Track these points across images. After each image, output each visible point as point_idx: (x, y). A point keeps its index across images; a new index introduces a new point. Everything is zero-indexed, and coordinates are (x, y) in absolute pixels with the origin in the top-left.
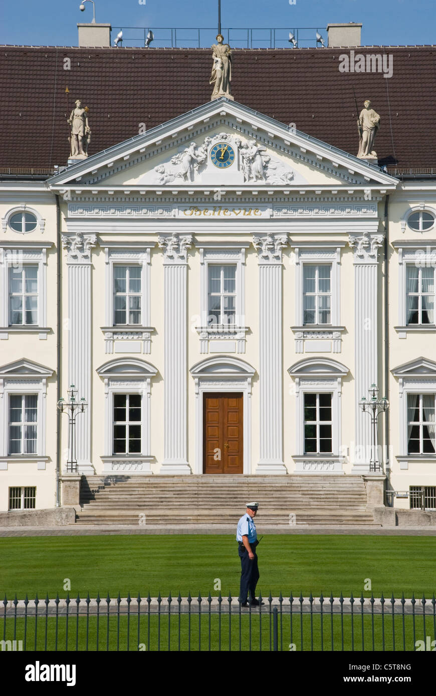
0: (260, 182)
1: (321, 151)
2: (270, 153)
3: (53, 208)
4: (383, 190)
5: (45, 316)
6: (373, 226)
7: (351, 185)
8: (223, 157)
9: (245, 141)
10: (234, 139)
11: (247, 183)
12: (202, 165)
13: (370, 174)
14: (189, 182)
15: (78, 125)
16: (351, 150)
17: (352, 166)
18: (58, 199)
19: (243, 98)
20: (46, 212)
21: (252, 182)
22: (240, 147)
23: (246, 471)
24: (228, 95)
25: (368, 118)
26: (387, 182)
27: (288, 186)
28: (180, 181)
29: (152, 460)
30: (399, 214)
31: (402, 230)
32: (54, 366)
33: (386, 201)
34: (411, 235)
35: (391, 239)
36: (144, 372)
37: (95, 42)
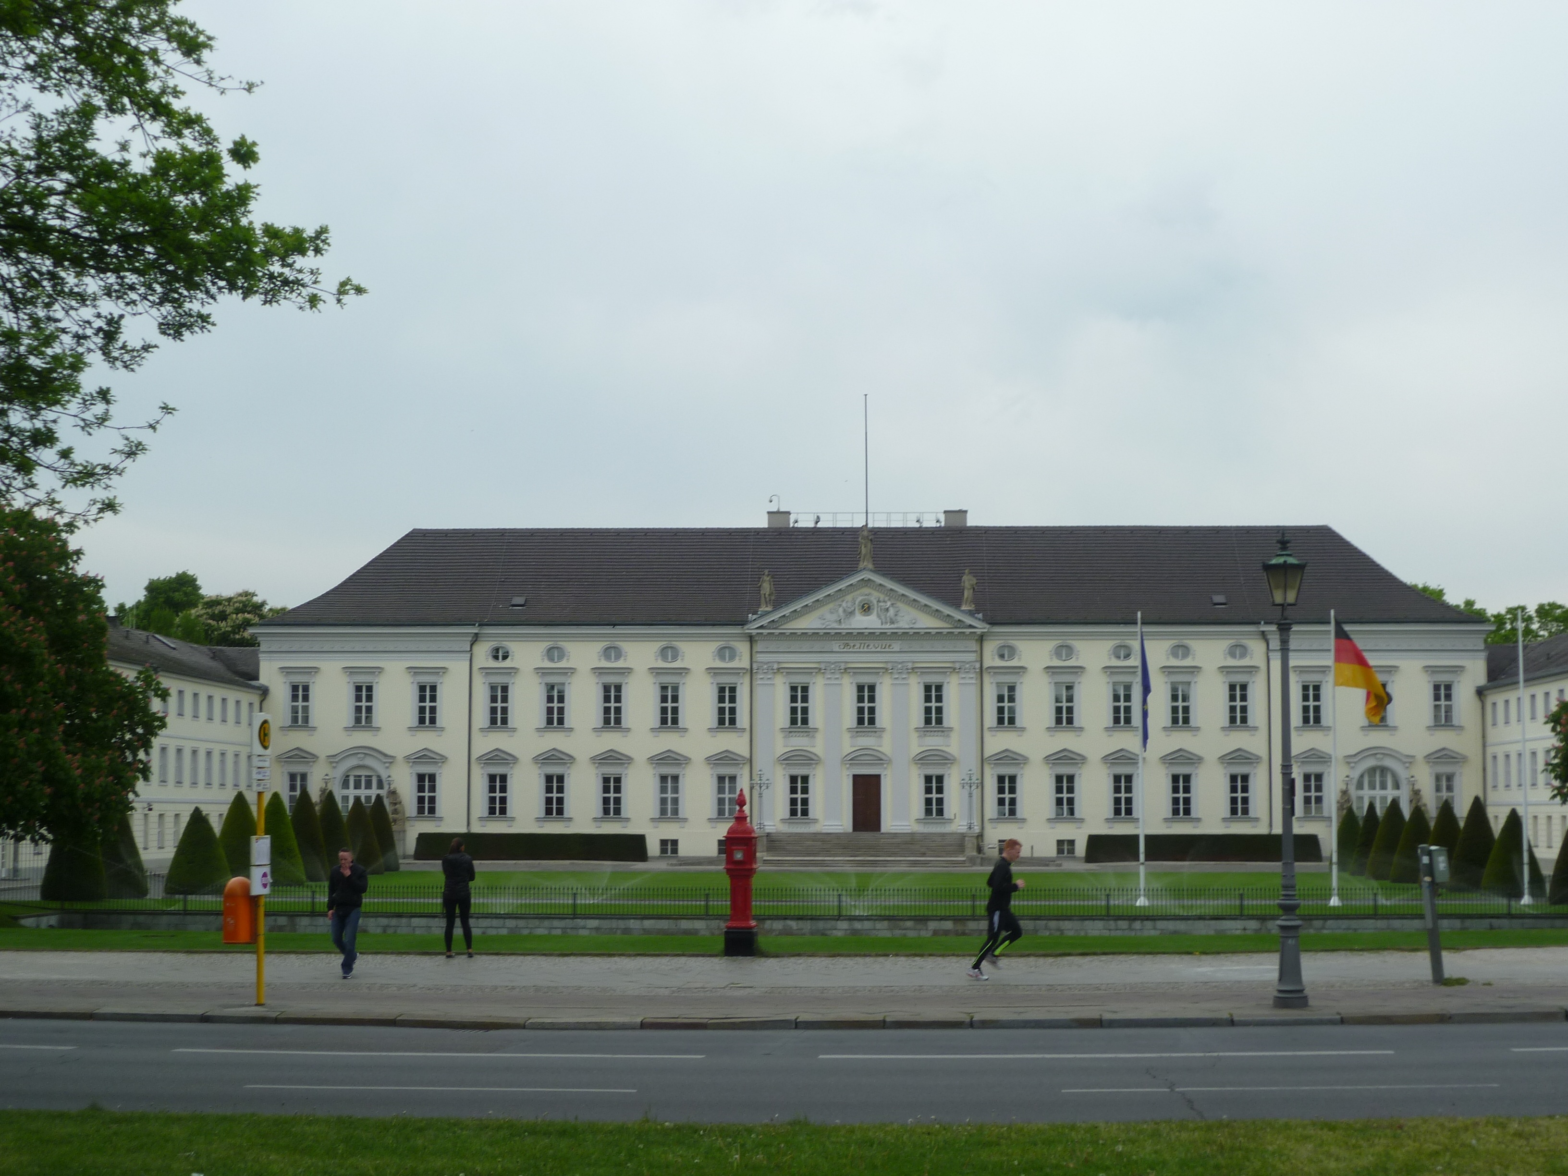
0: (892, 626)
1: (935, 605)
2: (900, 605)
3: (748, 644)
4: (979, 631)
5: (742, 719)
6: (972, 657)
7: (956, 628)
8: (866, 609)
9: (882, 597)
10: (874, 596)
11: (884, 626)
12: (852, 613)
13: (969, 620)
14: (843, 626)
15: (766, 587)
16: (956, 603)
17: (957, 615)
18: (751, 639)
19: (881, 569)
20: (743, 648)
21: (888, 626)
22: (879, 601)
23: (884, 829)
24: (870, 566)
25: (968, 581)
26: (981, 627)
27: (911, 628)
28: (836, 625)
29: (815, 821)
30: (990, 648)
31: (993, 659)
32: (747, 755)
33: (981, 639)
34: (999, 663)
35: (985, 665)
36: (810, 759)
37: (779, 524)
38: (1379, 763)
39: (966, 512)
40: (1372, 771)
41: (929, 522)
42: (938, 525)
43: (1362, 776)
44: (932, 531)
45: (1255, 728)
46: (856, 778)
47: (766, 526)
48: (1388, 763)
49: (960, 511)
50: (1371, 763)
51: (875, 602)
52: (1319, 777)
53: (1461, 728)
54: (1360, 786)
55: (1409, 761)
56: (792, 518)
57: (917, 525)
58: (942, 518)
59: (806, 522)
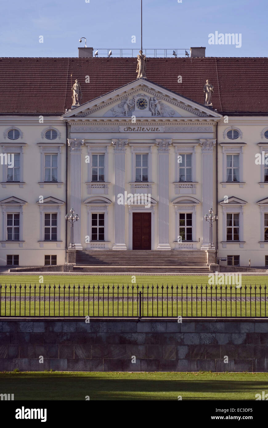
1: (187, 102)
2: (164, 102)
3: (64, 128)
4: (215, 119)
6: (211, 136)
7: (201, 117)
10: (148, 96)
13: (209, 112)
14: (127, 116)
16: (201, 101)
17: (201, 109)
18: (66, 124)
20: (61, 130)
23: (153, 248)
25: (208, 87)
26: (217, 117)
27: (172, 117)
29: (109, 243)
30: (222, 131)
31: (224, 138)
32: (64, 200)
33: (217, 124)
34: (228, 140)
35: (219, 141)
36: (105, 203)
37: (86, 55)
39: (205, 48)
41: (181, 55)
42: (187, 56)
44: (184, 60)
47: (78, 56)
49: (201, 48)
51: (148, 101)
56: (95, 52)
57: (174, 57)
58: (190, 52)
59: (103, 54)
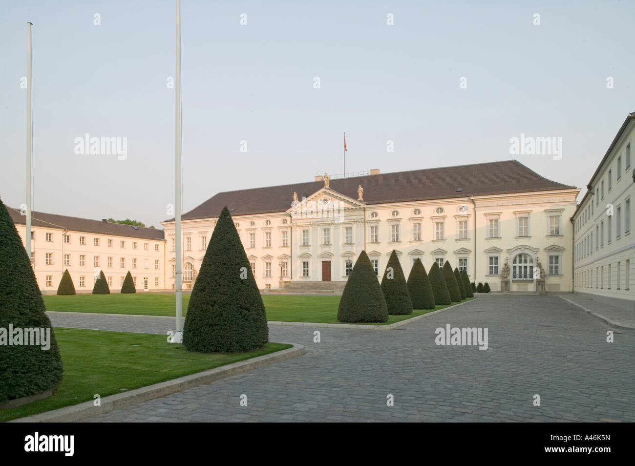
1: (347, 199)
3: (290, 218)
4: (363, 207)
5: (289, 243)
6: (361, 217)
9: (330, 197)
10: (328, 197)
18: (290, 216)
23: (331, 280)
25: (360, 189)
29: (311, 277)
30: (368, 213)
31: (369, 217)
32: (290, 255)
33: (364, 210)
35: (366, 220)
36: (309, 256)
37: (318, 180)
38: (523, 252)
40: (520, 256)
42: (368, 175)
43: (516, 258)
44: (365, 177)
45: (469, 239)
46: (323, 262)
47: (314, 181)
48: (526, 251)
50: (519, 252)
52: (496, 258)
53: (562, 236)
54: (515, 262)
55: (537, 251)
